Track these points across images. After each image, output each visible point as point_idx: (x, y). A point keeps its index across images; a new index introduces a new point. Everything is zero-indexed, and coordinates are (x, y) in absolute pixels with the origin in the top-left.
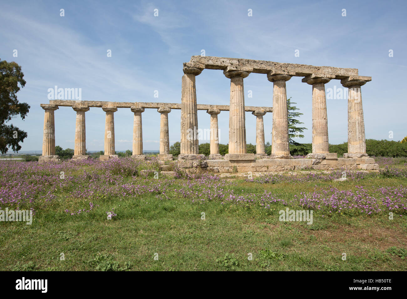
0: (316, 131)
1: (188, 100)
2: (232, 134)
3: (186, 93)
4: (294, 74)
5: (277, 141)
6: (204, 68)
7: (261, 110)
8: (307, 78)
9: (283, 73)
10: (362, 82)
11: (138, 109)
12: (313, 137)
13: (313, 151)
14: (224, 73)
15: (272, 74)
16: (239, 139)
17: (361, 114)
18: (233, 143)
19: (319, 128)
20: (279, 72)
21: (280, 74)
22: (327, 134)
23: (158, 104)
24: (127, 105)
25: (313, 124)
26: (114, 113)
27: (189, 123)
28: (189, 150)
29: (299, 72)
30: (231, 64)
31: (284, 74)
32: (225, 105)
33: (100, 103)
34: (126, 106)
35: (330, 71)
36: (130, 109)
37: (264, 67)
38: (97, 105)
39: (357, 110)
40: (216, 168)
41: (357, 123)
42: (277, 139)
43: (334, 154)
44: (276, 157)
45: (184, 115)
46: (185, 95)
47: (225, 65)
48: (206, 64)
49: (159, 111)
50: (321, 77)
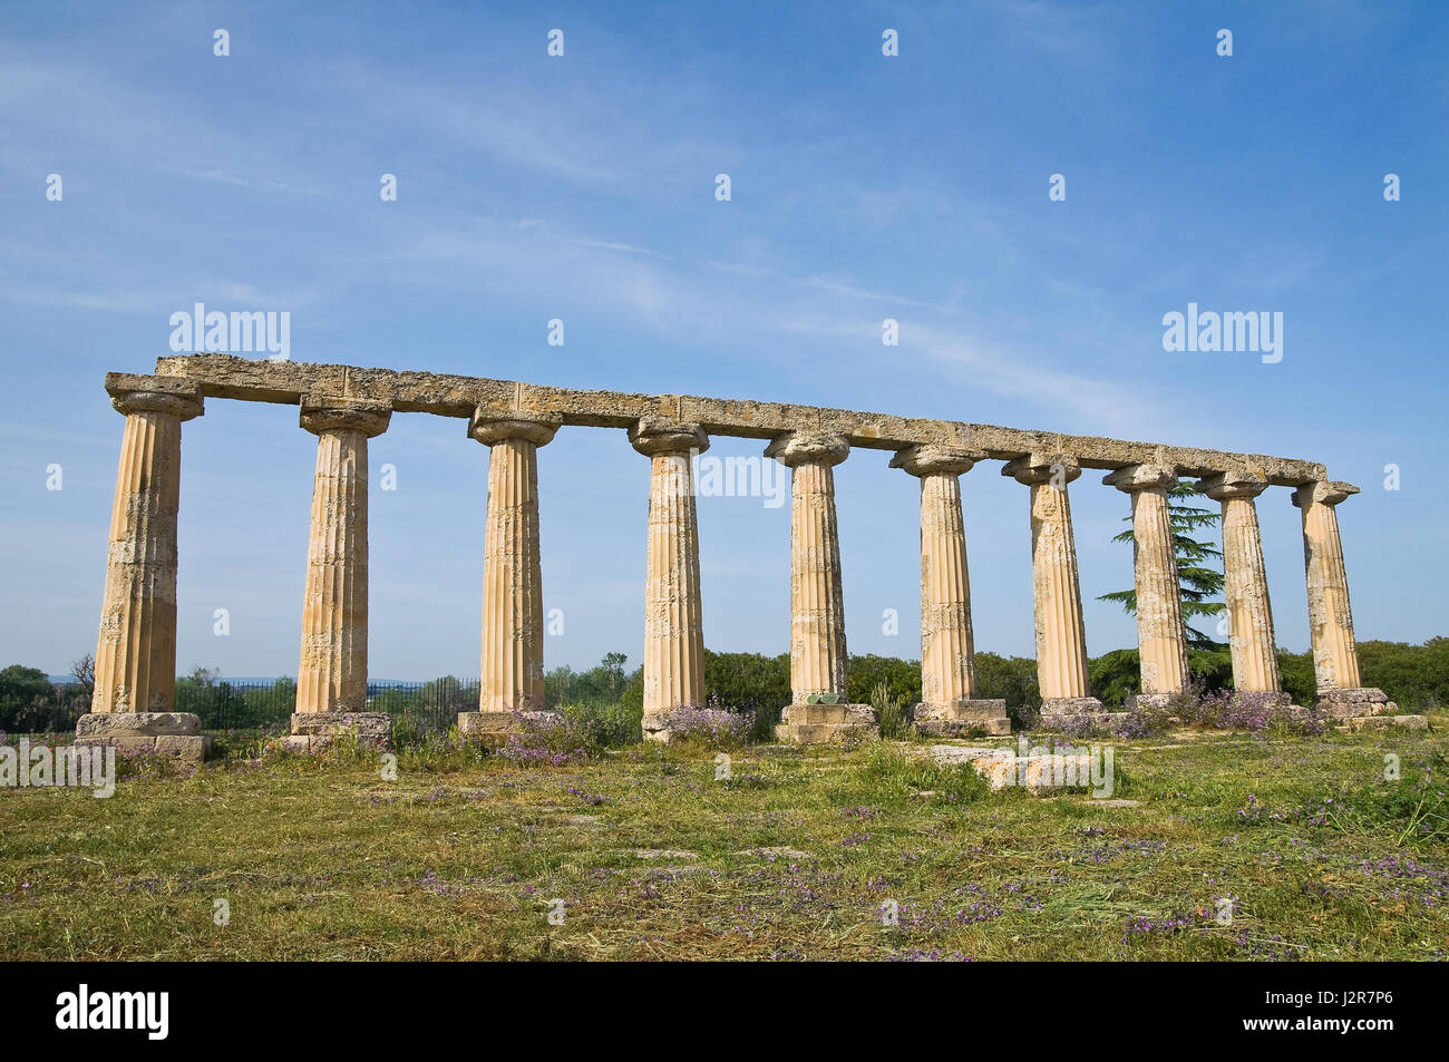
23: (785, 410)
24: (614, 411)
26: (540, 450)
33: (464, 389)
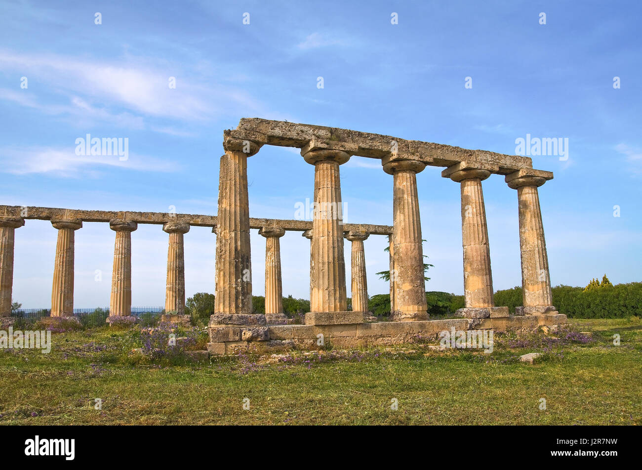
0: (470, 266)
1: (231, 204)
2: (319, 273)
3: (228, 190)
4: (431, 160)
5: (404, 285)
6: (266, 141)
7: (360, 230)
8: (450, 169)
9: (411, 157)
10: (539, 180)
11: (124, 223)
12: (466, 277)
13: (468, 305)
14: (303, 154)
15: (391, 159)
16: (332, 283)
17: (541, 236)
18: (321, 292)
19: (477, 260)
20: (405, 156)
21: (406, 159)
22: (489, 272)
24: (104, 217)
25: (465, 254)
26: (75, 231)
27: (234, 249)
28: (234, 305)
29: (439, 157)
30: (317, 136)
31: (414, 160)
32: (293, 221)
33: (47, 211)
34: (101, 218)
35: (488, 158)
36: (108, 224)
37: (378, 145)
38: (41, 215)
39: (534, 228)
40: (287, 341)
41: (536, 252)
42: (404, 283)
43: (502, 308)
44: (403, 317)
45: (223, 233)
46: (226, 193)
47: (305, 139)
48: (269, 134)
49: (166, 229)
50: (476, 169)
